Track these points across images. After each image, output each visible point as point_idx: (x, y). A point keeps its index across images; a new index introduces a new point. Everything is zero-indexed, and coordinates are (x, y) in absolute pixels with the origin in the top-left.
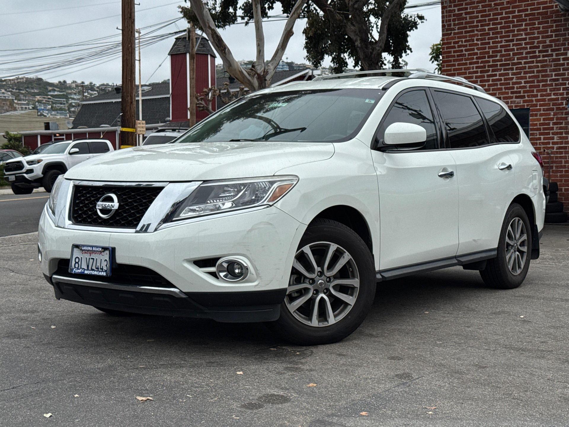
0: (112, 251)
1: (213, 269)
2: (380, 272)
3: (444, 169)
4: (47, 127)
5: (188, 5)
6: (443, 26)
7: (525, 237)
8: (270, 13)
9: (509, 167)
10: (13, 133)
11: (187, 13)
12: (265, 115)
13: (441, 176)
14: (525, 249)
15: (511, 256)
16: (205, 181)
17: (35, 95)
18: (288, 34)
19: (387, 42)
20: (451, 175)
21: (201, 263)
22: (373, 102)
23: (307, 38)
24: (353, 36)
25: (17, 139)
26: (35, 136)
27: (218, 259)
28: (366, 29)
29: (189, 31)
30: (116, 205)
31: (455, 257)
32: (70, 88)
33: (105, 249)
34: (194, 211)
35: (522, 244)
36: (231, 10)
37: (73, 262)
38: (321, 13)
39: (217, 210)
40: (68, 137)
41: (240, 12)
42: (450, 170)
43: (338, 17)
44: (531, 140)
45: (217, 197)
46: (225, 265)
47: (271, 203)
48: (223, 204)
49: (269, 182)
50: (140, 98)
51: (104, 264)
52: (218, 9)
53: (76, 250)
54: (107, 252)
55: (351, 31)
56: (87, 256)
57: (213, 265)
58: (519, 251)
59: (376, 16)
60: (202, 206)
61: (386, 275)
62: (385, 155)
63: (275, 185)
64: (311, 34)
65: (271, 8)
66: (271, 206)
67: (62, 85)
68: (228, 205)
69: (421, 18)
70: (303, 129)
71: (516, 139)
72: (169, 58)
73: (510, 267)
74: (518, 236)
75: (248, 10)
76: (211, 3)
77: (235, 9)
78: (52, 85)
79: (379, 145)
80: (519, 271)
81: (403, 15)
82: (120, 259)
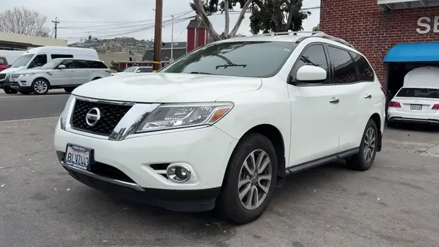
0: (92, 152)
1: (164, 172)
2: (289, 168)
3: (333, 98)
4: (131, 60)
5: (193, 2)
6: (321, 17)
7: (374, 139)
8: (234, 7)
9: (370, 97)
10: (115, 62)
11: (194, 7)
12: (223, 55)
13: (331, 102)
14: (373, 146)
15: (366, 151)
16: (162, 104)
17: (130, 45)
18: (242, 17)
19: (291, 25)
20: (337, 101)
21: (156, 167)
22: (289, 50)
23: (252, 21)
24: (274, 21)
25: (117, 65)
26: (125, 64)
27: (168, 164)
28: (281, 18)
29: (196, 17)
30: (98, 116)
31: (336, 154)
32: (146, 43)
33: (87, 150)
34: (154, 125)
35: (372, 143)
36: (215, 5)
37: (67, 157)
38: (259, 9)
39: (170, 127)
40: (140, 64)
41: (219, 7)
42: (337, 99)
43: (267, 11)
44: (379, 80)
45: (172, 116)
46: (174, 170)
47: (211, 123)
48: (176, 122)
49: (212, 107)
50: (172, 48)
51: (86, 160)
52: (209, 5)
53: (69, 148)
54: (88, 152)
55: (274, 19)
56: (77, 153)
57: (165, 169)
58: (370, 147)
59: (287, 11)
60: (160, 123)
61: (292, 170)
62: (296, 87)
63: (216, 109)
64: (254, 19)
65: (235, 5)
66: (211, 125)
67: (143, 41)
68: (179, 122)
69: (309, 13)
70: (245, 66)
71: (371, 79)
72: (187, 30)
73: (365, 158)
74: (371, 138)
75: (223, 5)
76: (205, 2)
77: (217, 5)
78: (138, 41)
79: (293, 81)
80: (369, 160)
81: (300, 11)
82: (97, 158)
